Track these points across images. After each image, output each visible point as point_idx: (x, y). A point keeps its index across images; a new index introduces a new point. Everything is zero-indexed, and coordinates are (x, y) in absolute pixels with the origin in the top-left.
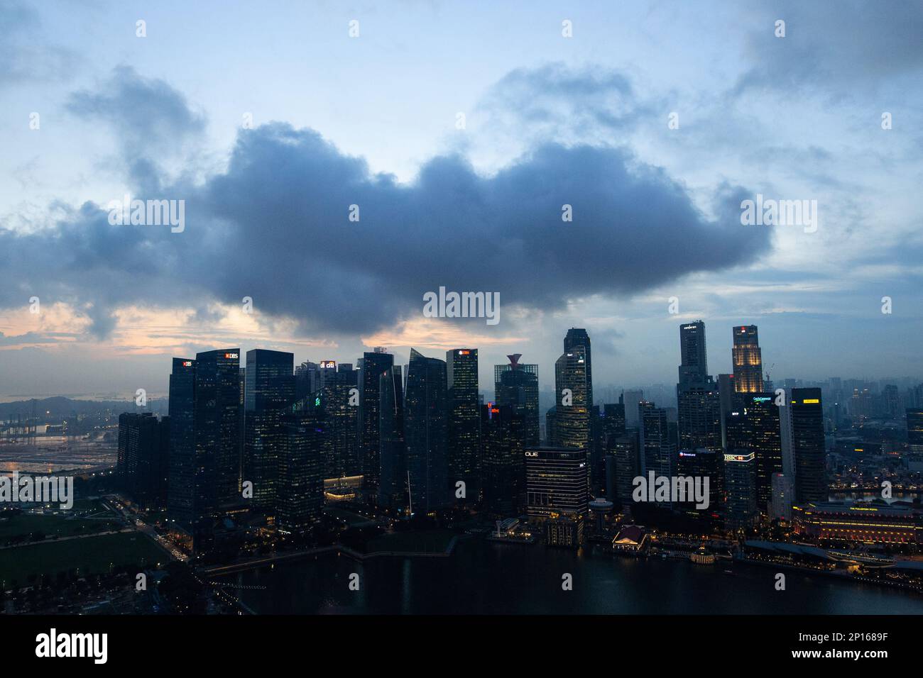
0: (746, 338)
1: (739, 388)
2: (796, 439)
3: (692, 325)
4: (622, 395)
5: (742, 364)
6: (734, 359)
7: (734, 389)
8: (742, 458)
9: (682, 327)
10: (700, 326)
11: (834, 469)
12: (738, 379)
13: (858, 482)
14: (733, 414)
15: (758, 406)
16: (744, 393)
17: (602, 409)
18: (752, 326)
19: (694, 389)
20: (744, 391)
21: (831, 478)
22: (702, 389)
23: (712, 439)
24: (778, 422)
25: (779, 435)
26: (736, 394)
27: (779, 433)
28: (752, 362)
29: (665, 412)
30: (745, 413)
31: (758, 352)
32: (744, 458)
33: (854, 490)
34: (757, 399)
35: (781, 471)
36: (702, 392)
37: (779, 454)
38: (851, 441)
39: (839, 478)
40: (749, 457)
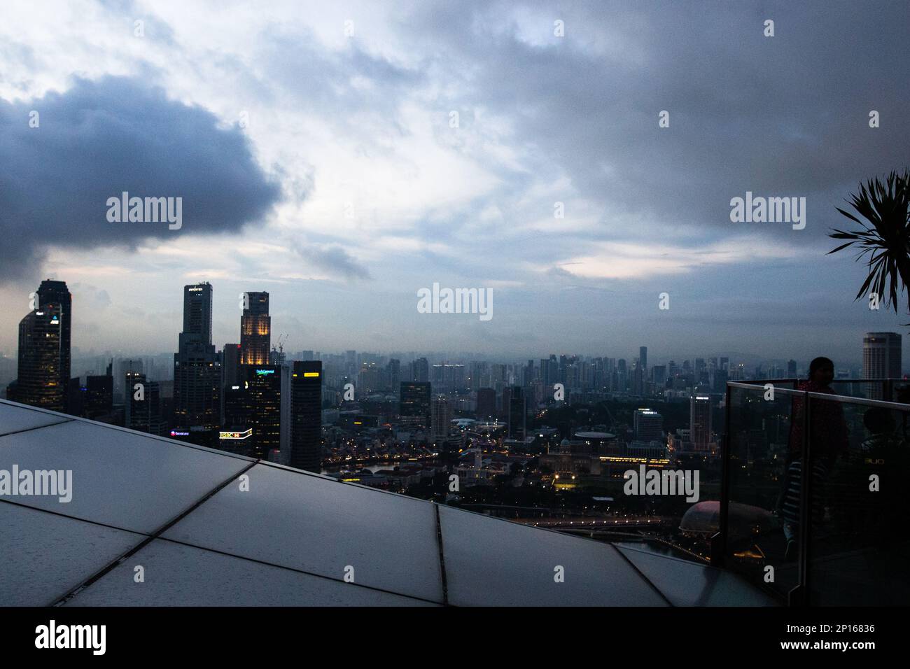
0: (257, 305)
1: (245, 360)
2: (295, 413)
3: (198, 287)
4: (111, 365)
5: (250, 333)
6: (242, 327)
7: (240, 361)
8: (238, 436)
9: (187, 288)
10: (207, 288)
11: (334, 443)
12: (244, 350)
13: (352, 455)
14: (234, 388)
15: (261, 380)
16: (251, 365)
17: (83, 382)
18: (264, 292)
19: (193, 359)
20: (250, 362)
21: (329, 451)
22: (203, 359)
23: (209, 415)
24: (279, 396)
25: (279, 409)
26: (242, 365)
27: (278, 406)
28: (261, 332)
29: (157, 385)
30: (246, 387)
31: (267, 321)
32: (241, 436)
33: (348, 462)
34: (260, 372)
35: (277, 447)
36: (203, 363)
37: (278, 429)
38: (352, 415)
39: (336, 451)
40: (246, 434)
